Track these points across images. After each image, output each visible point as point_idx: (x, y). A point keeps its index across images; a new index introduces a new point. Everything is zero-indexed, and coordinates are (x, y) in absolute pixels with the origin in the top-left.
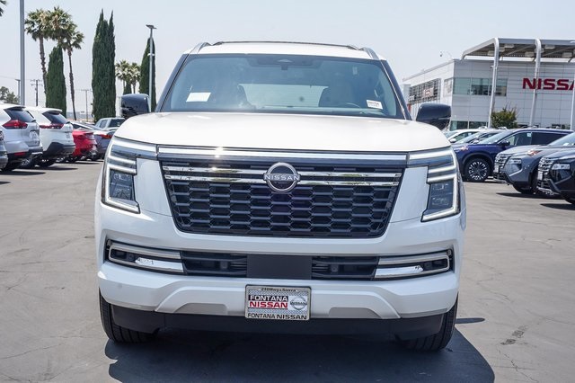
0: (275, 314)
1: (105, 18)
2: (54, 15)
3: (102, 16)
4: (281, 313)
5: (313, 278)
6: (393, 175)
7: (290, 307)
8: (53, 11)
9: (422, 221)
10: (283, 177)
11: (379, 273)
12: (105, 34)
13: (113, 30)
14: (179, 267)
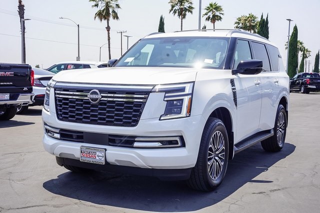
0: (91, 160)
1: (264, 18)
2: (249, 18)
3: (262, 16)
4: (94, 160)
5: (110, 145)
6: (143, 96)
7: (97, 158)
8: (248, 16)
9: (160, 120)
10: (94, 96)
11: (136, 144)
12: (263, 26)
13: (268, 24)
14: (58, 136)
